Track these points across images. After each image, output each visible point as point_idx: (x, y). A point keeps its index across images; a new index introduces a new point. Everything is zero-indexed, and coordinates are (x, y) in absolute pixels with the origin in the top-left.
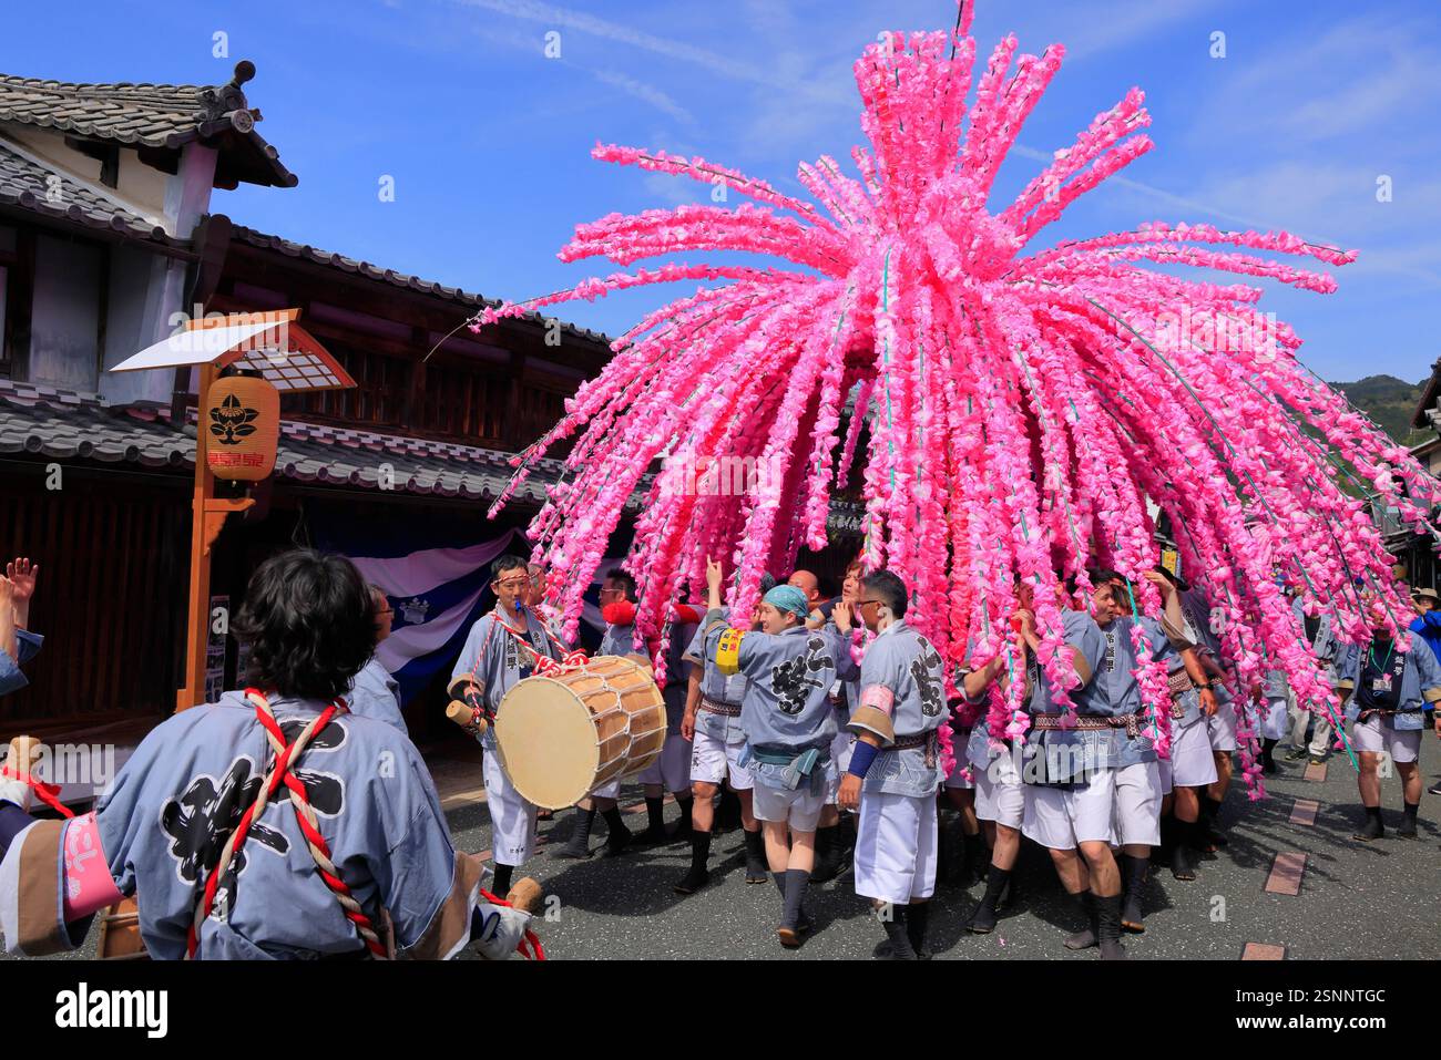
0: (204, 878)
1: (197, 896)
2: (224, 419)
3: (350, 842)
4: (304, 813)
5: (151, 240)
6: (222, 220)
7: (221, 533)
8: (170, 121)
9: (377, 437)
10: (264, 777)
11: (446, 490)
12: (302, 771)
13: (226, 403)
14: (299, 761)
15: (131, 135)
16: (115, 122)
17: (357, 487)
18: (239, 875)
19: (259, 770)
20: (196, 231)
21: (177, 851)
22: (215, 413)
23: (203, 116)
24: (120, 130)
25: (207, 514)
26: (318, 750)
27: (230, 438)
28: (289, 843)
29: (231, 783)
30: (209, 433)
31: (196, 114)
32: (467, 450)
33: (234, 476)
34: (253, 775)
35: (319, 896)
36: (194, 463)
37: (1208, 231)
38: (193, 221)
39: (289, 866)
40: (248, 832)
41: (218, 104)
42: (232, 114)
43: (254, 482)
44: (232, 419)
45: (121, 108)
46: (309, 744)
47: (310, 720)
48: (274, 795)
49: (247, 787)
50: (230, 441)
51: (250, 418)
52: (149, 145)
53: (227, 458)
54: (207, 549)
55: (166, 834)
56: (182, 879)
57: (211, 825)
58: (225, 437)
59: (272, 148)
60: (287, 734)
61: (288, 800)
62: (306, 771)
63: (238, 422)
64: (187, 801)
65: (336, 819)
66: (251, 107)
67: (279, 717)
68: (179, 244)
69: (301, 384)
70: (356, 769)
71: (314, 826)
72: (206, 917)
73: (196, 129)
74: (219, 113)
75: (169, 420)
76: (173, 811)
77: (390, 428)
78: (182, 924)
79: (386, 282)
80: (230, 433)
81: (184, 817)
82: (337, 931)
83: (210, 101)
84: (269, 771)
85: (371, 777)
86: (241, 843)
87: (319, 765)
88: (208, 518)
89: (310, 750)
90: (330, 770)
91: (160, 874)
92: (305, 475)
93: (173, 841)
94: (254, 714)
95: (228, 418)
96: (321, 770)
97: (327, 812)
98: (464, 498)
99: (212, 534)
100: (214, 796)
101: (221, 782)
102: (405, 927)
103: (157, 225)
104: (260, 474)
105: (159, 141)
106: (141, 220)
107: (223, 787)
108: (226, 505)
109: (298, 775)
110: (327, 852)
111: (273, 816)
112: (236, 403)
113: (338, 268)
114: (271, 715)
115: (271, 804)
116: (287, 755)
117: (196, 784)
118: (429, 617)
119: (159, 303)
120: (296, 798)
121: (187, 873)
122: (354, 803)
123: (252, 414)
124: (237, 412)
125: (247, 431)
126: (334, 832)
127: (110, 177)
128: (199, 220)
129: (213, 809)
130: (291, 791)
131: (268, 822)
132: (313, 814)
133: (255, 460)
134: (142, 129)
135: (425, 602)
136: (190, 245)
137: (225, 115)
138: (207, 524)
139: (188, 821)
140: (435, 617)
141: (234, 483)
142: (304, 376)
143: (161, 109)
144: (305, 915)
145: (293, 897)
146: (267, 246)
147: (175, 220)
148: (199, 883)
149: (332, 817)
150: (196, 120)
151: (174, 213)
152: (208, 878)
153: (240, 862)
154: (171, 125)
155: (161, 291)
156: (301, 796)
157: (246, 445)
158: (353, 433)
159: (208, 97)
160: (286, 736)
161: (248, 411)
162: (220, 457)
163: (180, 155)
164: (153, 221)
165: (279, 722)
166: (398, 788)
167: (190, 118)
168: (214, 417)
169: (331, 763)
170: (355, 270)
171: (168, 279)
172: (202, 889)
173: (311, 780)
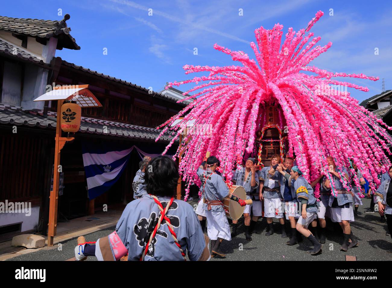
0: (145, 245)
1: (143, 250)
2: (67, 115)
3: (182, 234)
4: (170, 227)
5: (39, 63)
6: (59, 59)
7: (64, 147)
8: (46, 30)
9: (96, 120)
10: (159, 218)
11: (119, 135)
12: (168, 215)
13: (67, 111)
14: (167, 213)
15: (35, 34)
16: (29, 30)
17: (96, 134)
18: (155, 244)
19: (157, 216)
20: (51, 61)
21: (138, 238)
22: (64, 113)
23: (55, 29)
24: (31, 32)
25: (60, 142)
26: (171, 210)
27: (68, 120)
28: (167, 235)
29: (151, 219)
30: (62, 119)
31: (53, 29)
32: (120, 124)
33: (69, 131)
34: (156, 217)
35: (176, 249)
36: (56, 127)
37: (343, 74)
38: (51, 59)
39: (168, 241)
40: (157, 233)
41: (59, 26)
42: (64, 29)
43: (74, 133)
44: (69, 115)
45: (28, 26)
46: (169, 208)
47: (168, 202)
48: (163, 222)
49: (155, 220)
50: (68, 121)
51: (74, 115)
52: (40, 37)
53: (67, 126)
54: (60, 151)
55: (135, 234)
56: (140, 246)
57: (147, 231)
58: (67, 120)
59: (74, 39)
60: (163, 205)
61: (166, 223)
62: (169, 215)
63: (70, 116)
64: (140, 225)
65: (178, 228)
66: (68, 27)
67: (160, 201)
68: (47, 65)
69: (86, 105)
70: (182, 215)
71: (173, 230)
72: (145, 255)
73: (54, 33)
74: (60, 28)
75: (43, 115)
76: (136, 227)
77: (99, 117)
78: (139, 258)
79: (101, 77)
80: (68, 119)
81: (139, 229)
82: (180, 258)
83: (57, 25)
84: (160, 216)
85: (186, 217)
86: (154, 235)
87: (173, 213)
88: (60, 143)
89: (170, 210)
90: (175, 215)
91: (134, 245)
92: (83, 131)
93: (137, 236)
94: (153, 201)
95: (68, 115)
96: (173, 215)
97: (176, 226)
98: (124, 137)
99: (61, 147)
100: (147, 223)
101: (149, 220)
102: (195, 256)
103: (41, 59)
104: (76, 130)
105: (44, 36)
106: (36, 58)
107: (149, 221)
108: (66, 139)
109: (167, 216)
110: (176, 237)
111: (162, 228)
112: (70, 111)
113: (89, 73)
114: (158, 200)
115: (161, 225)
116: (164, 211)
117: (141, 220)
118: (111, 170)
119: (40, 81)
120: (168, 223)
121: (141, 244)
122: (182, 223)
123: (74, 114)
124: (70, 113)
125: (73, 118)
126: (178, 231)
127: (25, 45)
128: (52, 58)
129: (147, 227)
130: (166, 221)
131: (161, 230)
132: (173, 227)
133: (75, 127)
134: (38, 32)
135: (110, 166)
136: (50, 65)
137: (61, 29)
138: (59, 145)
139: (140, 230)
140: (112, 170)
141: (69, 133)
142: (87, 103)
143: (41, 27)
144: (173, 254)
145: (169, 249)
146: (70, 66)
147: (46, 58)
148: (144, 247)
149: (177, 227)
150: (53, 30)
151: (45, 56)
152: (146, 245)
153: (155, 241)
154: (46, 31)
155: (41, 78)
156: (169, 222)
157: (73, 122)
158: (90, 119)
159: (57, 24)
160: (163, 206)
161: (73, 113)
162: (65, 125)
163: (49, 40)
164: (39, 58)
165: (161, 202)
166: (192, 219)
167: (52, 30)
168: (64, 114)
169: (175, 213)
170: (93, 73)
171: (43, 75)
172: (145, 248)
173: (170, 218)
